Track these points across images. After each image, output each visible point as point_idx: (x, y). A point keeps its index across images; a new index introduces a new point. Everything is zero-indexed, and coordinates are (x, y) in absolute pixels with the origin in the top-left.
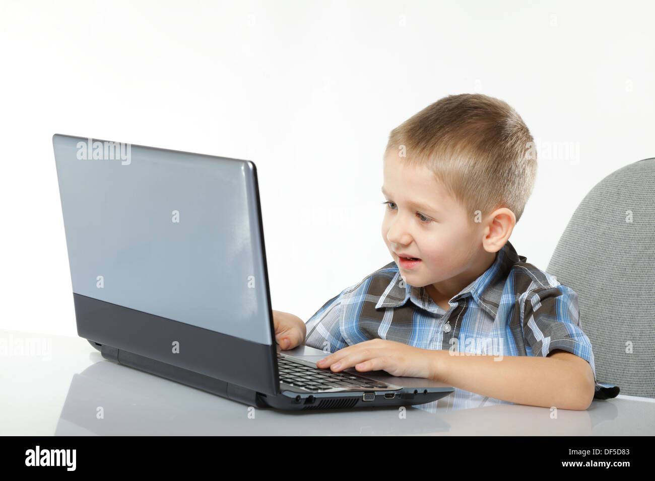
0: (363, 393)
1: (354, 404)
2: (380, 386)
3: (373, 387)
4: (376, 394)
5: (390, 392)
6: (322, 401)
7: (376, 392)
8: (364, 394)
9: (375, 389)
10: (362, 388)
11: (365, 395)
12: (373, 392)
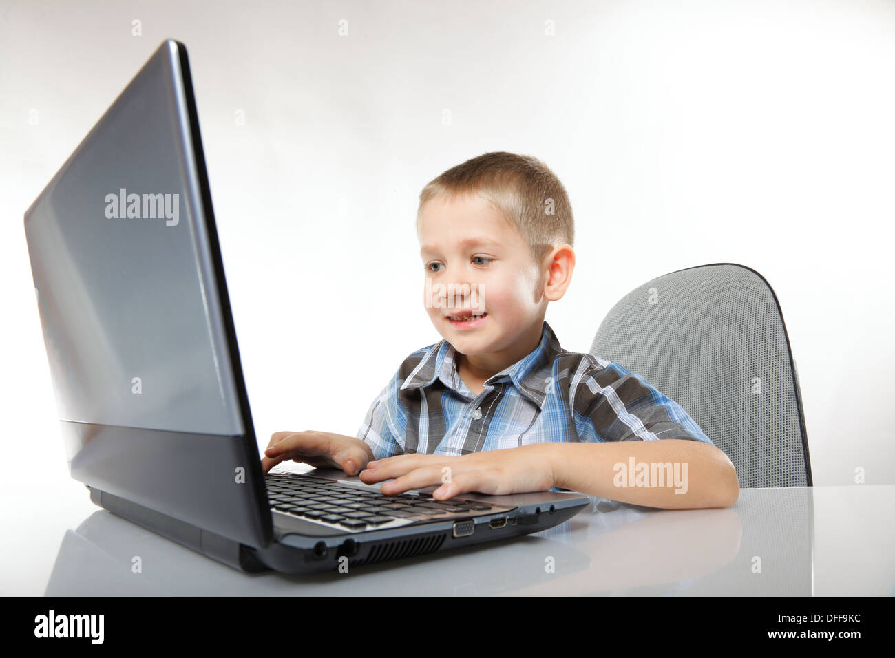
0: (453, 522)
1: (437, 546)
2: (479, 507)
3: (468, 511)
4: (476, 521)
5: (497, 516)
6: (374, 547)
7: (474, 519)
8: (455, 525)
9: (472, 513)
10: (449, 515)
11: (457, 526)
12: (470, 519)
